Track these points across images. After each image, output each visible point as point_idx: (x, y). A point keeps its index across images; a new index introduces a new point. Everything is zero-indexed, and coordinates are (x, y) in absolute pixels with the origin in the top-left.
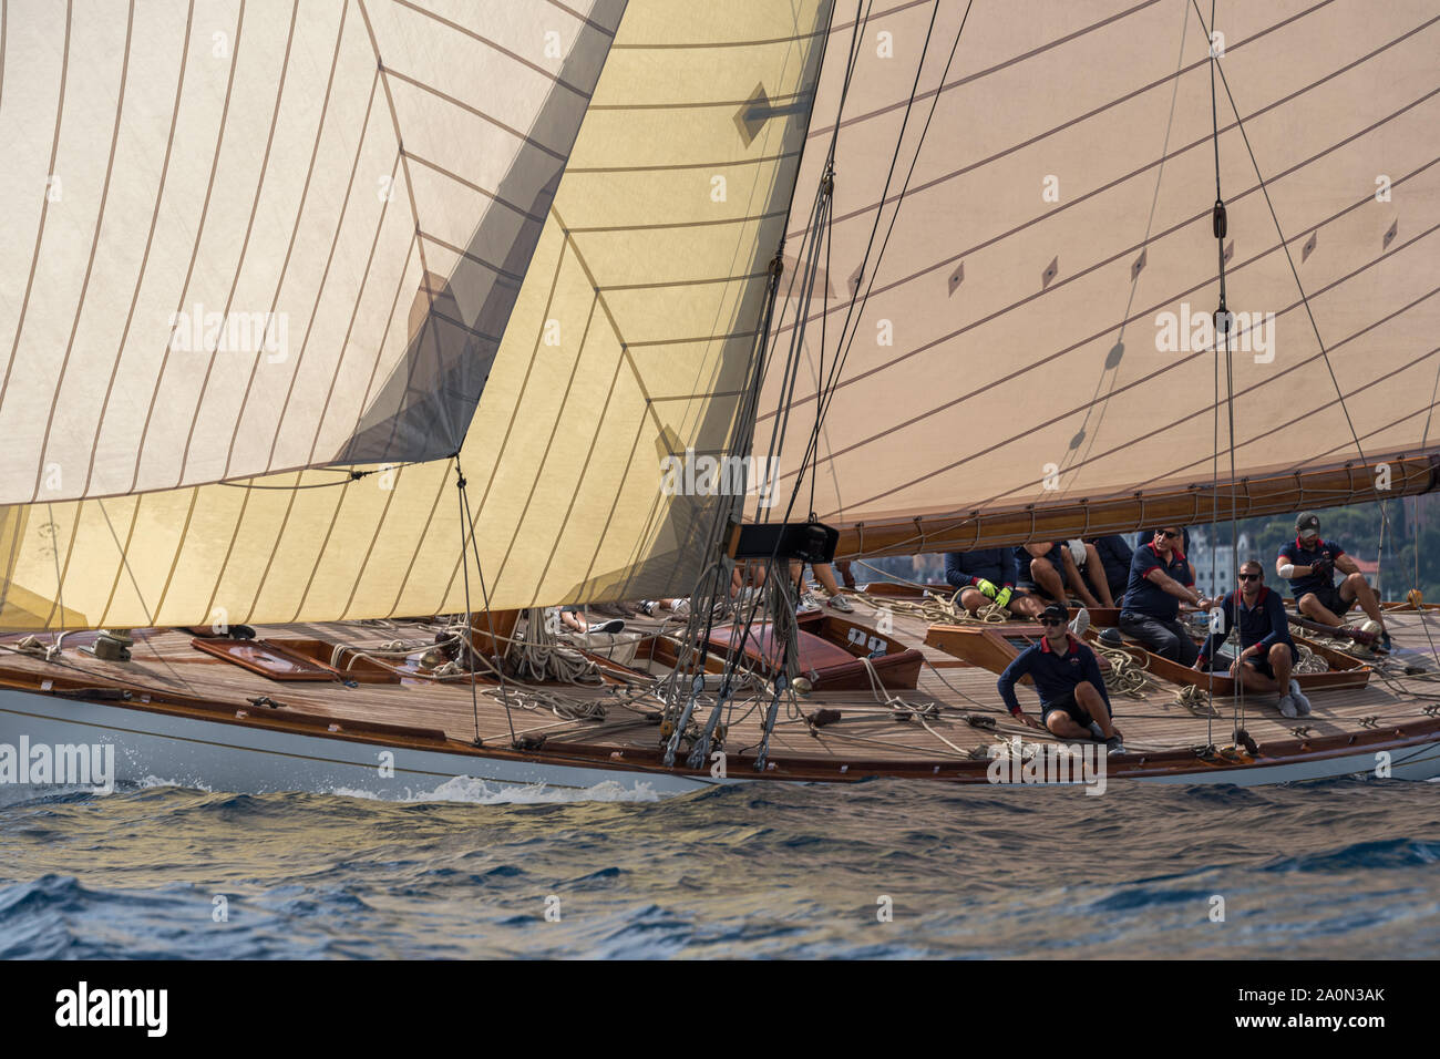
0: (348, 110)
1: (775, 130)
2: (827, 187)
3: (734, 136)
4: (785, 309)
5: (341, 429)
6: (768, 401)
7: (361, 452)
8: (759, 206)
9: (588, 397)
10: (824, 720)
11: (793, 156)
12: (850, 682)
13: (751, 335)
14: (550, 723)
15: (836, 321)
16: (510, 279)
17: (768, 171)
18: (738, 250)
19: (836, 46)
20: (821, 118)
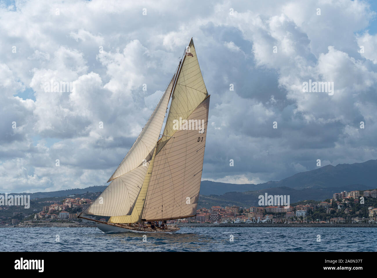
0: (127, 196)
1: (144, 200)
2: (146, 203)
4: (144, 209)
5: (126, 214)
6: (143, 213)
7: (128, 214)
9: (136, 213)
10: (144, 229)
12: (145, 228)
13: (143, 210)
14: (133, 228)
15: (147, 210)
16: (134, 207)
18: (142, 206)
19: (147, 197)
20: (146, 200)
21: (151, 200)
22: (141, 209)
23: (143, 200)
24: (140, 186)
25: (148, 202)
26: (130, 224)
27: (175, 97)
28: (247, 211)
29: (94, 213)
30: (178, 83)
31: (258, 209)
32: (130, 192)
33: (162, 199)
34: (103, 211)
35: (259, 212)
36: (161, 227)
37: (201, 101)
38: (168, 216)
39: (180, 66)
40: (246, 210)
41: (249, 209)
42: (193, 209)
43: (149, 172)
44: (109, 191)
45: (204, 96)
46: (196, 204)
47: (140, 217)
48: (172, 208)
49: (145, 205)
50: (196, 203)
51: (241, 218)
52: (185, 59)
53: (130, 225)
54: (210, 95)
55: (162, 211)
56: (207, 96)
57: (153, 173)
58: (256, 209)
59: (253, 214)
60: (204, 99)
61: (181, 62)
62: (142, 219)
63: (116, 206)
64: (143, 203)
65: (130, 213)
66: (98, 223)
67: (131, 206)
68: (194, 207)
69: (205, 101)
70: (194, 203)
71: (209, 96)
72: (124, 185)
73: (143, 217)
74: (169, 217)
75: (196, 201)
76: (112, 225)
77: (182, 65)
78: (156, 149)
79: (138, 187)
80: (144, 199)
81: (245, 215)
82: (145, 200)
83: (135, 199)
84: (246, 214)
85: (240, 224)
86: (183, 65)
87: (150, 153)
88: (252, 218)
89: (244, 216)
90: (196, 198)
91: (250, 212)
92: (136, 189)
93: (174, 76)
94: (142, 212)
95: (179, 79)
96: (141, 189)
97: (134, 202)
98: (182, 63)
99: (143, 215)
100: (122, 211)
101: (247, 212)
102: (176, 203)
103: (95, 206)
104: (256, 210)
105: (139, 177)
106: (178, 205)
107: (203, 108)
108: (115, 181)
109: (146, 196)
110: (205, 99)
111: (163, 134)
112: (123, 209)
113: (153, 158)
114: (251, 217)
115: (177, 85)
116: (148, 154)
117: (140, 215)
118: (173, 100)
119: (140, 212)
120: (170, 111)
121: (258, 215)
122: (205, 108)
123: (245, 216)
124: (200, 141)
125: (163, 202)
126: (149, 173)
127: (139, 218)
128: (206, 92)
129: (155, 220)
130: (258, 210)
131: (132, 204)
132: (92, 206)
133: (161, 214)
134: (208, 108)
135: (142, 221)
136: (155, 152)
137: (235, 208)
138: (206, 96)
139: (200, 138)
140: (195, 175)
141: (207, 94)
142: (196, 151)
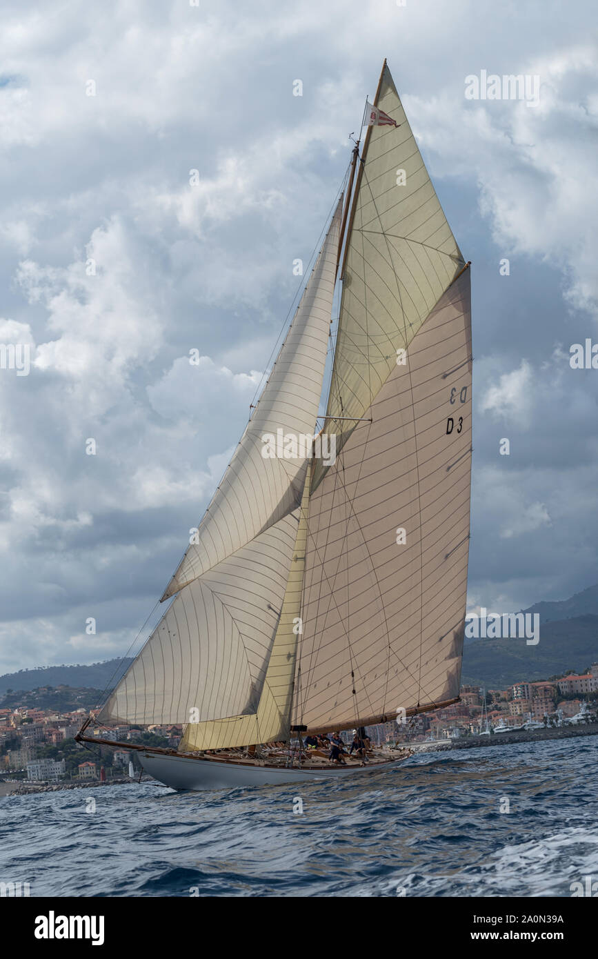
0: (235, 643)
1: (292, 659)
2: (300, 669)
3: (286, 660)
4: (295, 692)
6: (294, 705)
7: (244, 713)
8: (290, 673)
9: (270, 705)
11: (294, 664)
13: (291, 695)
14: (266, 762)
15: (304, 692)
16: (263, 683)
17: (291, 666)
18: (287, 680)
19: (299, 644)
20: (298, 658)
21: (315, 654)
22: (285, 690)
23: (289, 656)
24: (277, 604)
25: (305, 664)
26: (253, 747)
27: (355, 278)
28: (502, 696)
29: (129, 718)
30: (356, 226)
31: (535, 689)
32: (246, 630)
33: (347, 650)
34: (159, 706)
35: (540, 697)
36: (355, 753)
37: (445, 286)
38: (375, 706)
39: (354, 164)
40: (499, 695)
41: (509, 691)
42: (450, 677)
43: (295, 553)
44: (172, 634)
45: (452, 269)
46: (457, 658)
47: (286, 717)
48: (381, 681)
49: (296, 675)
50: (457, 656)
51: (490, 718)
52: (372, 140)
53: (253, 752)
54: (470, 263)
55: (354, 692)
56: (460, 265)
57: (310, 558)
58: (530, 687)
59: (522, 704)
60: (451, 279)
61: (356, 152)
62: (293, 724)
63: (202, 683)
64: (288, 670)
65: (252, 707)
66: (148, 756)
67: (255, 681)
68: (450, 670)
69: (455, 284)
70: (451, 656)
71: (468, 267)
72: (219, 605)
73: (296, 719)
74: (377, 714)
75: (456, 649)
76: (195, 758)
77: (363, 161)
78: (309, 469)
79: (270, 607)
80: (292, 652)
81: (500, 709)
82: (295, 653)
83: (264, 653)
84: (502, 705)
85: (511, 735)
86: (367, 162)
87: (292, 484)
88: (521, 715)
89: (496, 712)
90: (455, 639)
91: (511, 699)
92: (263, 616)
93: (341, 200)
94: (288, 699)
95: (358, 214)
96: (279, 616)
97: (260, 663)
98: (361, 153)
99: (294, 711)
100: (226, 699)
101: (504, 700)
102: (394, 660)
103: (131, 691)
104: (530, 690)
105: (268, 572)
106: (400, 667)
107: (452, 311)
108: (185, 593)
109: (297, 643)
110: (457, 278)
111: (327, 414)
112: (227, 694)
113: (304, 502)
114: (519, 712)
115: (354, 233)
116: (286, 486)
117: (283, 713)
118: (346, 290)
119: (282, 701)
120: (340, 330)
121: (540, 706)
122: (458, 309)
123: (500, 712)
124: (455, 430)
125: (353, 660)
126: (297, 559)
127: (283, 725)
128: (456, 254)
129: (332, 728)
130: (536, 691)
131: (256, 672)
132: (120, 693)
133: (350, 704)
134: (467, 309)
135: (294, 731)
136: (307, 483)
137: (466, 692)
138: (456, 266)
139: (451, 419)
140: (447, 557)
141: (460, 259)
142: (446, 466)
